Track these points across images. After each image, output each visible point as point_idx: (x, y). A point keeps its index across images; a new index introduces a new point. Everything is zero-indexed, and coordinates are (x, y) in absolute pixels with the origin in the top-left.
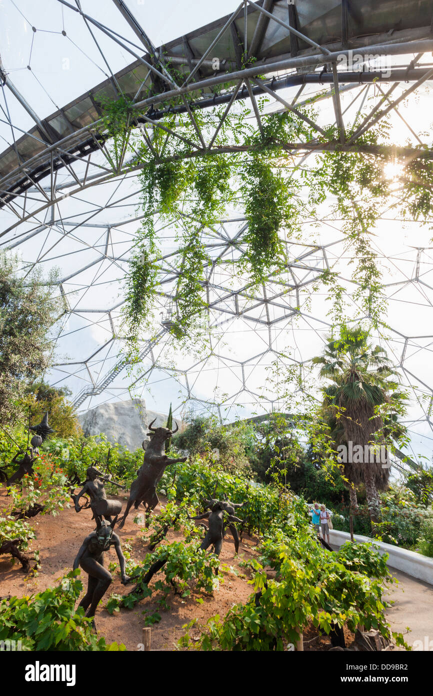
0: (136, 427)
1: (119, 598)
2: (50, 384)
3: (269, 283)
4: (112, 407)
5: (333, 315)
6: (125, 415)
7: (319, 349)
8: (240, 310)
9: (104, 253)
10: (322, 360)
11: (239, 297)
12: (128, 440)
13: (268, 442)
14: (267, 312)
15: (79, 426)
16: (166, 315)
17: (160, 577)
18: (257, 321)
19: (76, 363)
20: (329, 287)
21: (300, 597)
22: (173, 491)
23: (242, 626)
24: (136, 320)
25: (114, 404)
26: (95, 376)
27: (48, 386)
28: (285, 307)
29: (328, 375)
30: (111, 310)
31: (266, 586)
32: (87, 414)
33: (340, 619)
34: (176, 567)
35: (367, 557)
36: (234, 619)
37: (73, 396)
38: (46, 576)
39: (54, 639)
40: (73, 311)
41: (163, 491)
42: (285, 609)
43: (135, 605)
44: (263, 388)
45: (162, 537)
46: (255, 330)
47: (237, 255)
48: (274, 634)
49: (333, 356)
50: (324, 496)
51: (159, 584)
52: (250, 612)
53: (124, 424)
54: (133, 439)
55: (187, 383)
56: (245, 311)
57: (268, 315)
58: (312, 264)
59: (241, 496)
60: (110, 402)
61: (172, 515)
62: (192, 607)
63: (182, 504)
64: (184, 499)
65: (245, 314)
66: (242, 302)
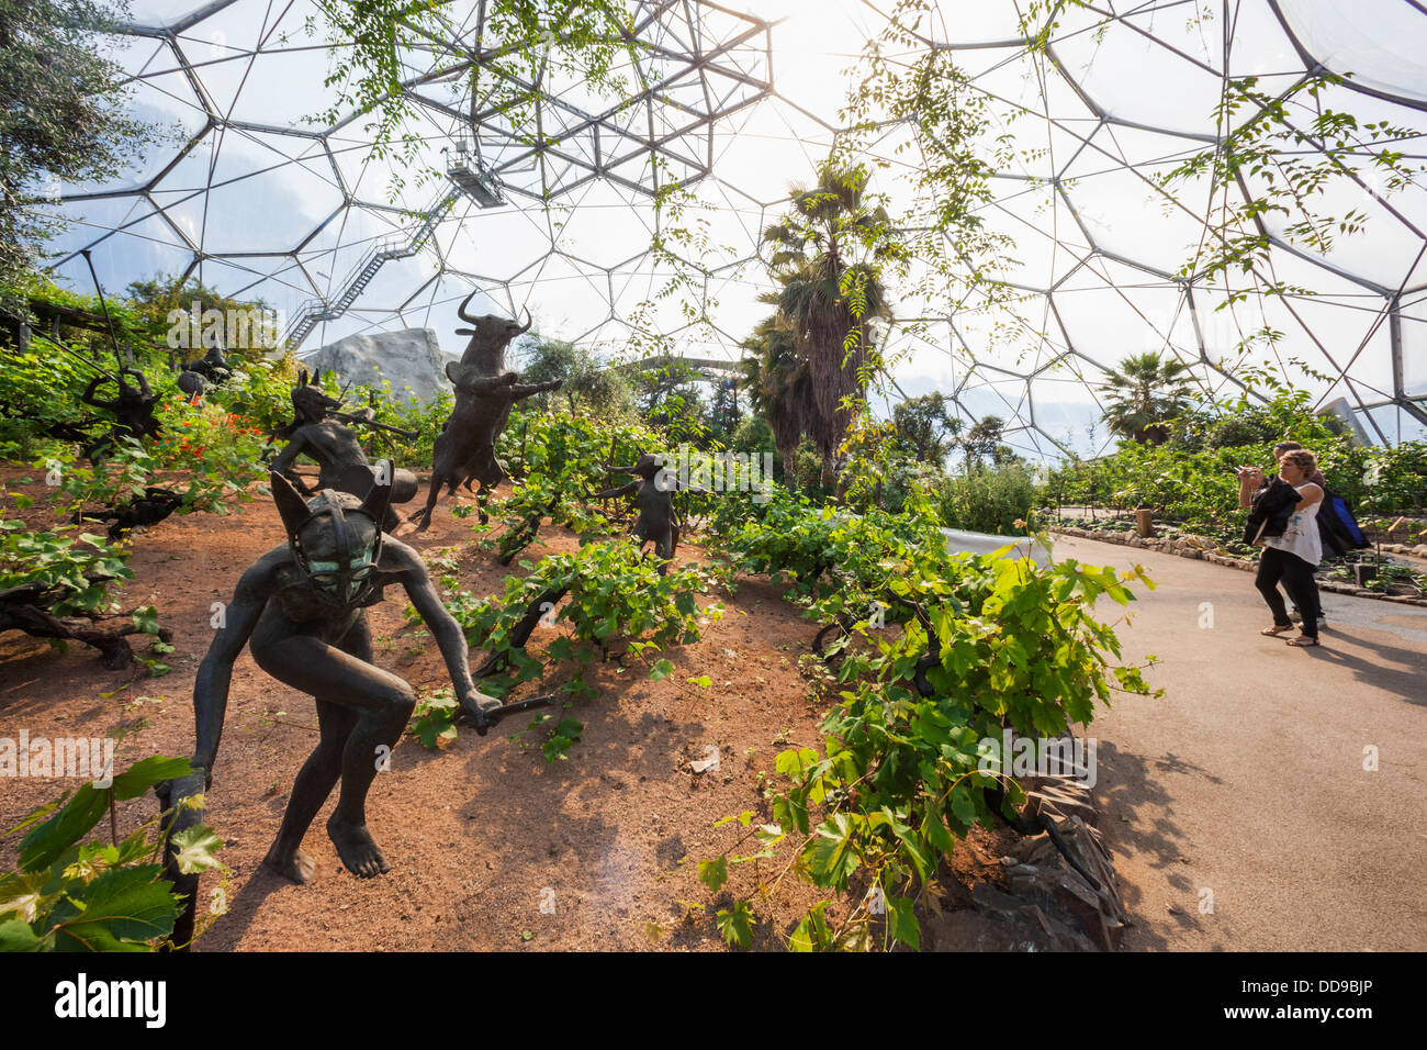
0: (424, 378)
3: (660, 104)
4: (370, 342)
6: (398, 356)
8: (604, 161)
11: (602, 130)
14: (654, 169)
16: (455, 156)
18: (636, 187)
25: (375, 337)
26: (320, 283)
28: (687, 162)
30: (326, 134)
32: (321, 355)
37: (283, 319)
40: (230, 123)
46: (632, 206)
53: (401, 372)
54: (421, 396)
55: (512, 304)
56: (615, 164)
57: (655, 177)
58: (742, 68)
60: (365, 334)
65: (613, 171)
66: (611, 145)
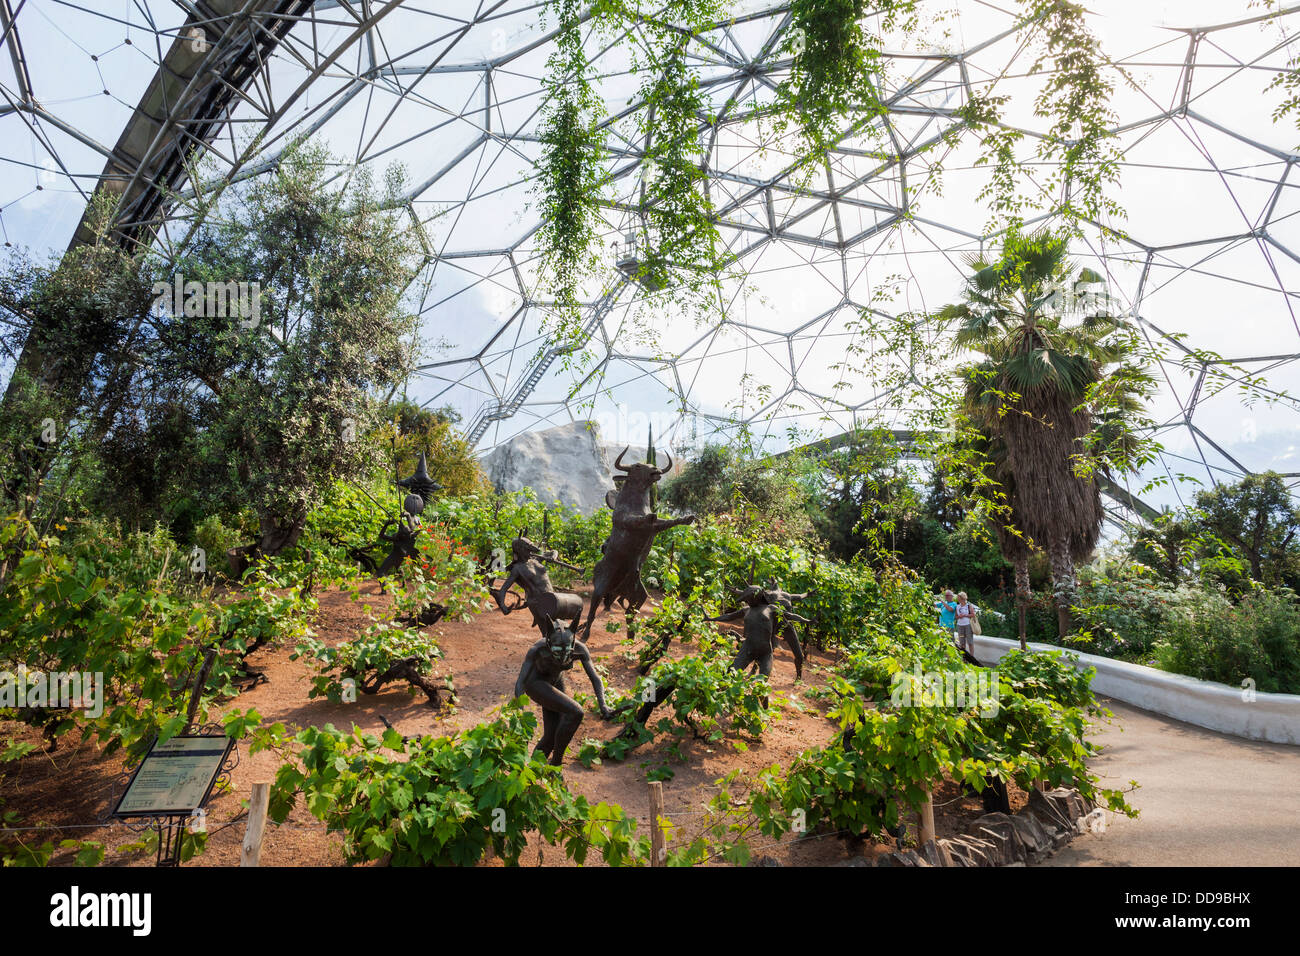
0: (587, 473)
1: (599, 745)
2: (420, 403)
3: (838, 156)
4: (539, 439)
5: (992, 197)
6: (563, 452)
7: (955, 288)
8: (778, 222)
9: (484, 127)
10: (962, 312)
11: (776, 194)
12: (576, 497)
13: (848, 487)
14: (837, 220)
15: (483, 475)
16: (623, 248)
17: (666, 712)
18: (816, 242)
19: (461, 361)
20: (983, 134)
21: (929, 734)
22: (674, 577)
23: (822, 782)
24: (567, 254)
25: (542, 433)
26: (498, 383)
27: (416, 408)
28: (876, 207)
29: (974, 342)
30: (513, 248)
31: (862, 719)
32: (494, 455)
33: (1004, 768)
34: (693, 696)
35: (1052, 674)
36: (807, 771)
37: (465, 422)
38: (470, 714)
39: (504, 793)
40: (440, 257)
41: (653, 580)
42: (899, 754)
43: (626, 755)
44: (841, 366)
45: (660, 652)
46: (811, 263)
47: (766, 96)
48: (881, 792)
49: (986, 302)
50: (962, 579)
51: (665, 724)
52: (833, 760)
53: (565, 468)
54: (583, 494)
55: (679, 384)
56: (791, 223)
57: (838, 228)
58: (935, 102)
59: (802, 582)
60: (534, 430)
61: (674, 616)
62: (727, 758)
63: (692, 598)
64: (695, 589)
65: (789, 230)
66: (782, 203)
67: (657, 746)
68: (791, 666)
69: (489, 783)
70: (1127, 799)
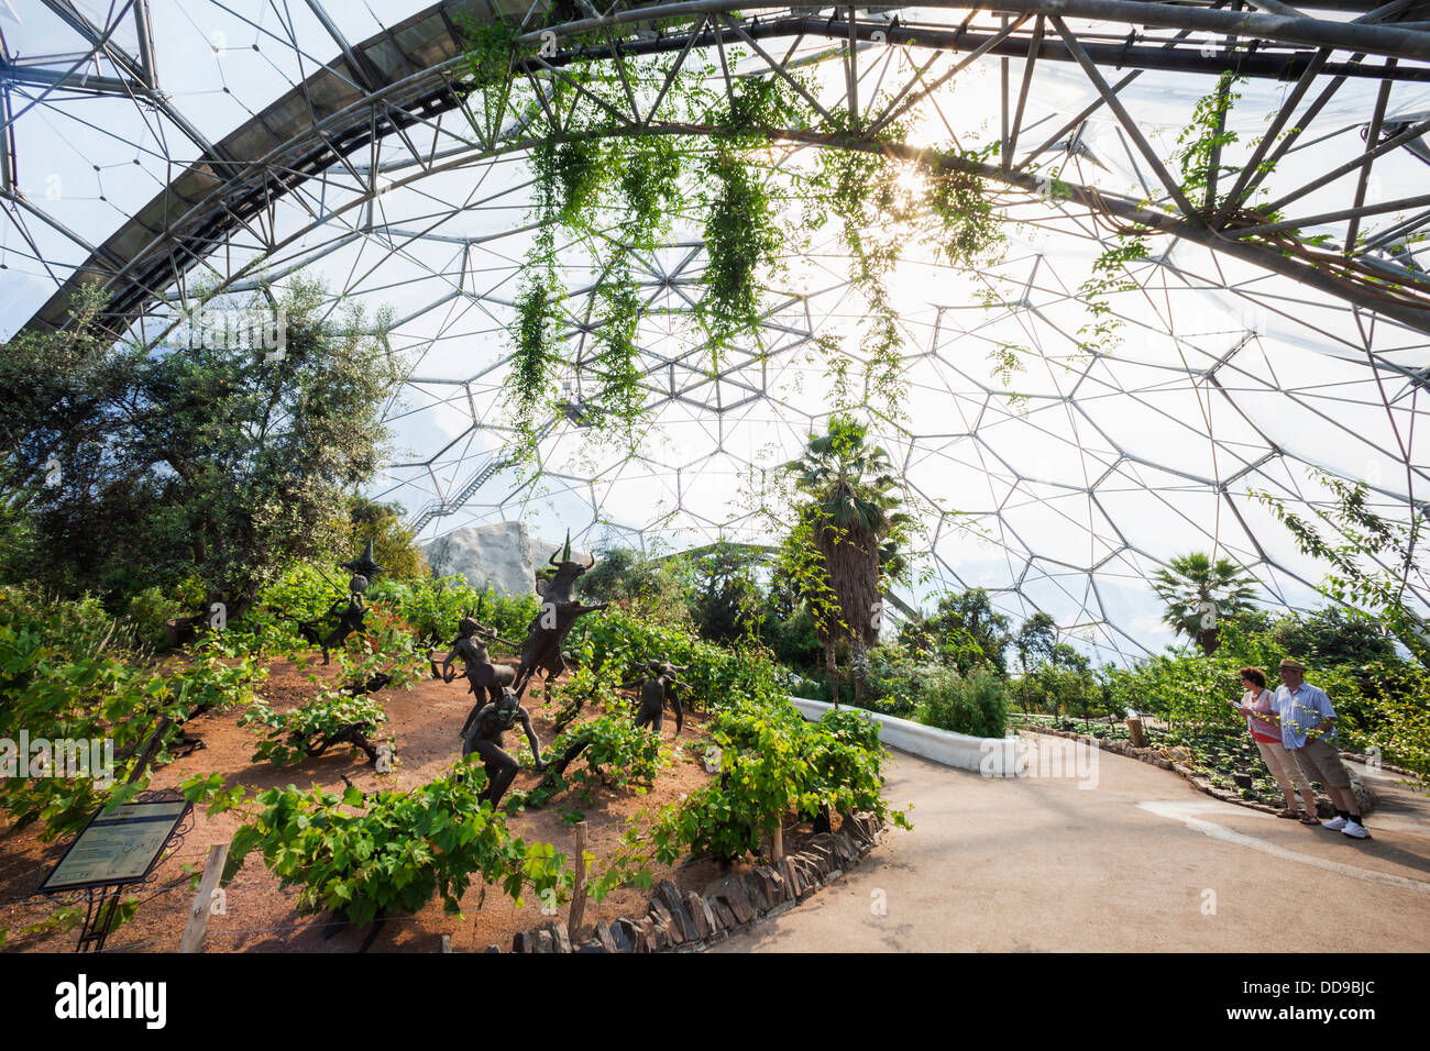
0: (512, 564)
1: (523, 794)
2: (369, 497)
3: (722, 349)
4: (474, 534)
6: (495, 545)
7: (796, 450)
8: (677, 388)
9: (458, 285)
10: (800, 466)
11: (677, 369)
12: (501, 583)
13: (713, 584)
14: (718, 393)
15: (422, 561)
16: (561, 392)
17: (579, 764)
18: (703, 406)
19: (413, 465)
21: (783, 774)
22: (590, 651)
23: (707, 815)
24: (529, 396)
25: (478, 529)
26: (444, 486)
27: (366, 501)
28: (745, 387)
29: (808, 488)
30: (470, 381)
31: (736, 764)
32: (433, 545)
33: (831, 798)
34: (605, 750)
35: (855, 727)
37: (410, 516)
39: (458, 839)
40: (406, 380)
41: (567, 653)
43: (546, 802)
45: (574, 714)
46: (698, 420)
47: (675, 301)
48: (748, 821)
49: (815, 461)
51: (580, 774)
52: (715, 797)
53: (494, 559)
54: (508, 581)
55: (593, 499)
56: (686, 391)
57: (718, 398)
58: (787, 324)
59: (684, 656)
60: (471, 527)
61: (587, 684)
62: (626, 801)
63: (602, 669)
64: (606, 662)
65: (683, 395)
66: (681, 376)
67: (570, 794)
68: (674, 725)
69: (444, 830)
70: (907, 819)
